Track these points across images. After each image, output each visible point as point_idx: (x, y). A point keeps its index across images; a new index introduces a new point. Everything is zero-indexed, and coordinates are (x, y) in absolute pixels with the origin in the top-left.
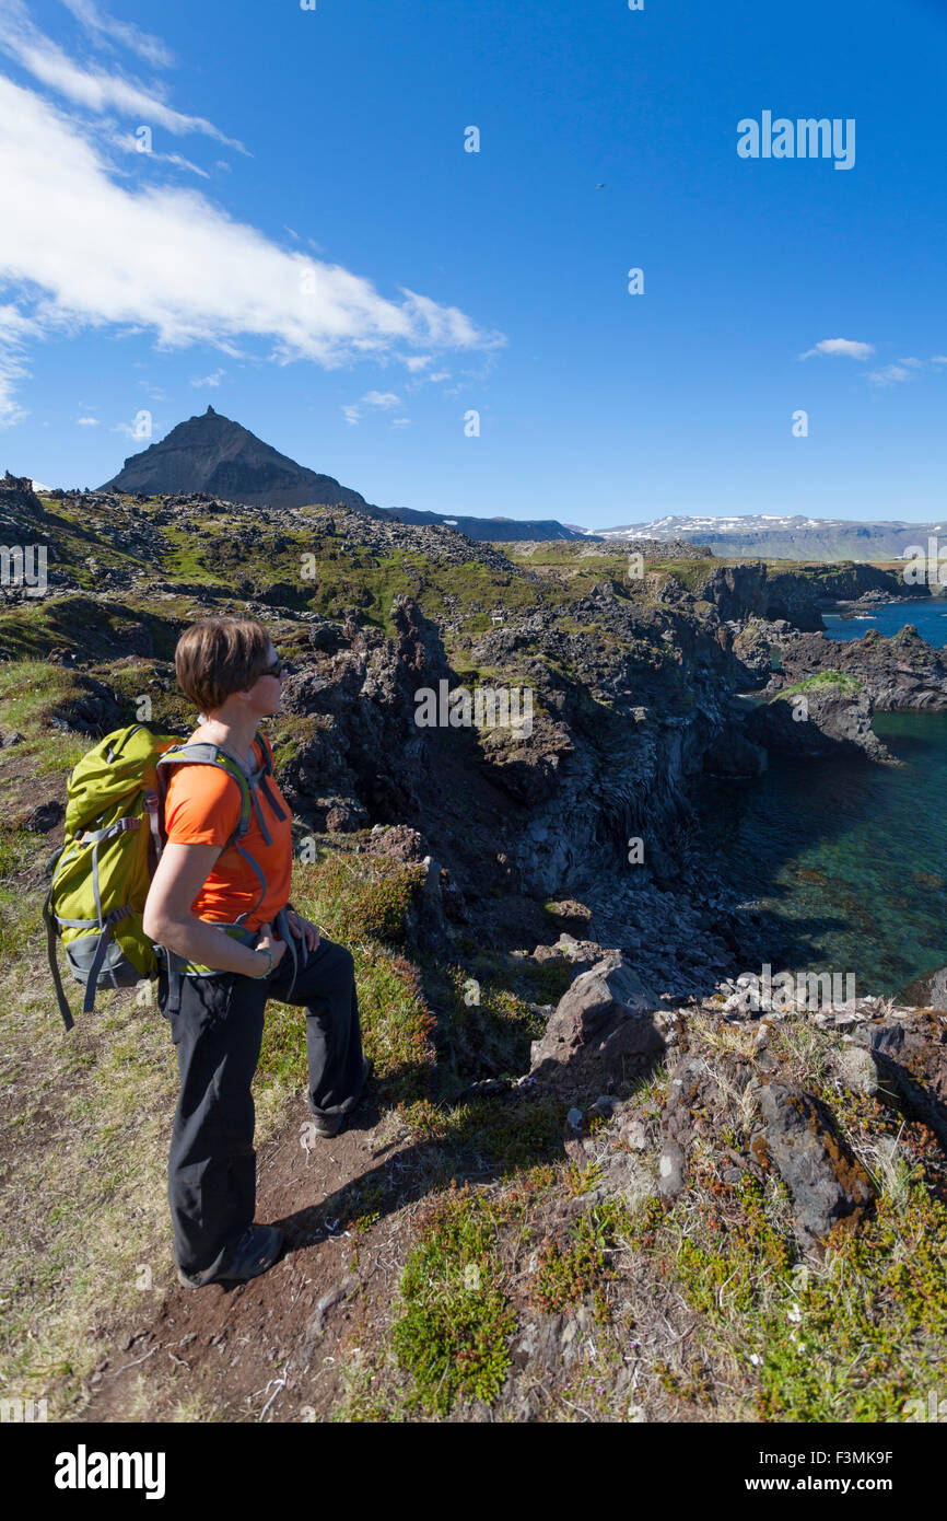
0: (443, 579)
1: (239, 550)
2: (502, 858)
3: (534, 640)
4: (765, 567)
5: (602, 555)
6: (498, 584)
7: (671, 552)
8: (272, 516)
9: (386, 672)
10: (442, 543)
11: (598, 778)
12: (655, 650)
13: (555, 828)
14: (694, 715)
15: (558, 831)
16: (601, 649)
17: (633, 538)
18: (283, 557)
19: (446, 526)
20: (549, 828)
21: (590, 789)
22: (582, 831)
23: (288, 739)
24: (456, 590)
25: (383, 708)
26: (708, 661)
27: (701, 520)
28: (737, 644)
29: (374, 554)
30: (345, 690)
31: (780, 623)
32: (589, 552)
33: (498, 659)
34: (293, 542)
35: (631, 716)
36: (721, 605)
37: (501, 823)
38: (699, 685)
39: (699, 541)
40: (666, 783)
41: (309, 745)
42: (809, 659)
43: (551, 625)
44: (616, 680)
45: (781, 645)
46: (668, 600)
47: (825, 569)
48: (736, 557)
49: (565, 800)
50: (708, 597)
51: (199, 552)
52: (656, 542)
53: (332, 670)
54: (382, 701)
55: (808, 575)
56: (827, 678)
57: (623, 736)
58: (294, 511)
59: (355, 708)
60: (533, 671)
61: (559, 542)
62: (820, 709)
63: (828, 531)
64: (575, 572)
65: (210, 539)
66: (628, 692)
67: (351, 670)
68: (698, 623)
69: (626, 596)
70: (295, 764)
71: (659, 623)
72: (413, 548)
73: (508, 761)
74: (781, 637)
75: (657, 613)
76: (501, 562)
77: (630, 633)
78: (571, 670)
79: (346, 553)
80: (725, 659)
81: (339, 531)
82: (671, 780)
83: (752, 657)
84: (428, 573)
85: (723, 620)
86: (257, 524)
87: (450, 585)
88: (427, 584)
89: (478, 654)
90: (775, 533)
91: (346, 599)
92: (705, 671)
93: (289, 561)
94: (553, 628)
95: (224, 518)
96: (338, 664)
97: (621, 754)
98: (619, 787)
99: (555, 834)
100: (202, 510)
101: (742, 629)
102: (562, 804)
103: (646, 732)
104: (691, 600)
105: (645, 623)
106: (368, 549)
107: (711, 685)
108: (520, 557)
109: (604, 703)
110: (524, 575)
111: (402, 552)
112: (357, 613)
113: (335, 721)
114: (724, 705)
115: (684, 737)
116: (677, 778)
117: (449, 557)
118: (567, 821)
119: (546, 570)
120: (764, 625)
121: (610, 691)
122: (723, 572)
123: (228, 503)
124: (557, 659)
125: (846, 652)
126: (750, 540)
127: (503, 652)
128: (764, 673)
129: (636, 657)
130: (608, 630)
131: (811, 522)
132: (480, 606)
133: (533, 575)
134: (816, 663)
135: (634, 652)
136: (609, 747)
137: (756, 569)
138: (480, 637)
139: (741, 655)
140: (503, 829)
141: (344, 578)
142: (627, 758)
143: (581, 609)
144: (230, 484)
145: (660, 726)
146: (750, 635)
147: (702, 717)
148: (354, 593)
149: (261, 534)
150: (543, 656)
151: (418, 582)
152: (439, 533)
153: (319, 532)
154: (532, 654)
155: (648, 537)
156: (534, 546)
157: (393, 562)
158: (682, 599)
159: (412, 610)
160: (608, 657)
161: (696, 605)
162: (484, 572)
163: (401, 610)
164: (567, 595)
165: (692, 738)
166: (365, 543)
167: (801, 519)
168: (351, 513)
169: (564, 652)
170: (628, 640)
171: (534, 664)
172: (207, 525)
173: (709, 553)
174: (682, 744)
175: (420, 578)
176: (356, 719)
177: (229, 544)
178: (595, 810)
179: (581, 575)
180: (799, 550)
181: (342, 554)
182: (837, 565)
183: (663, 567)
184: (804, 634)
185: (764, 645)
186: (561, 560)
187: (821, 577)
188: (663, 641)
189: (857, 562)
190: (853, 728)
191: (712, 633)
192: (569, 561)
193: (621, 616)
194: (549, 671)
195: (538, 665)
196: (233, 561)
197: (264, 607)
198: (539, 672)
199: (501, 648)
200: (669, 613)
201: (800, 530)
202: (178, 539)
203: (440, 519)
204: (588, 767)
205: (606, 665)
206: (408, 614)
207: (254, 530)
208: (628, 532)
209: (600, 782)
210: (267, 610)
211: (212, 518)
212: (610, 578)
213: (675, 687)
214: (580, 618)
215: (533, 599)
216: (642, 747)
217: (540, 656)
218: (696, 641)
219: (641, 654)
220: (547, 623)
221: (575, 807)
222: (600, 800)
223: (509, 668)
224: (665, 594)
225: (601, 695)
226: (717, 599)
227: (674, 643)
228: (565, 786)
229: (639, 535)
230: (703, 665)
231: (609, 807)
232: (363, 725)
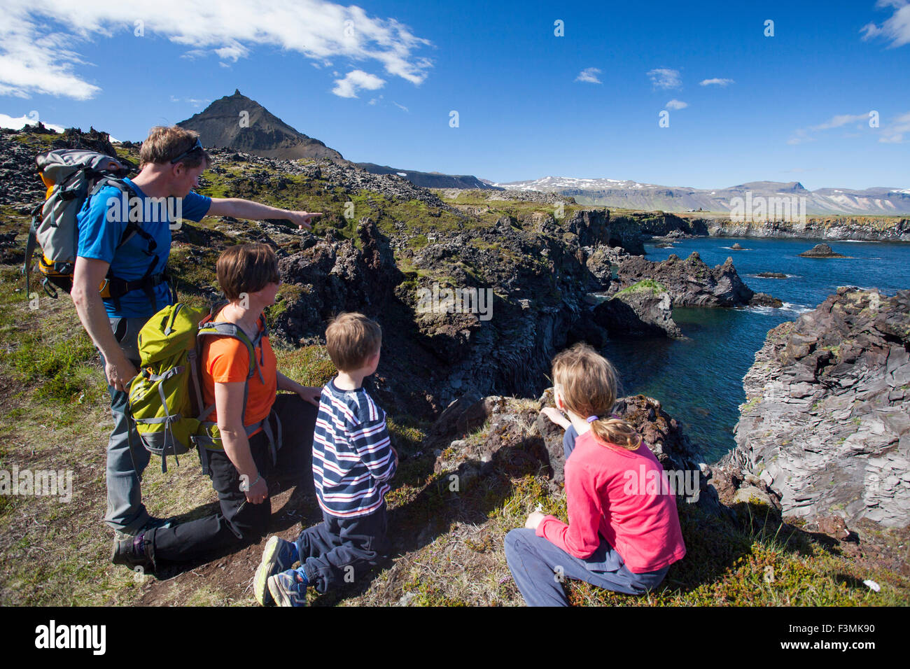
0: (395, 210)
1: (253, 187)
2: (429, 398)
3: (455, 253)
4: (609, 212)
5: (503, 200)
6: (432, 215)
7: (549, 199)
8: (278, 164)
9: (350, 259)
10: (395, 187)
11: (497, 347)
12: (536, 262)
13: (468, 379)
14: (561, 306)
15: (469, 381)
16: (501, 260)
17: (524, 189)
18: (284, 192)
19: (398, 175)
20: (463, 379)
21: (491, 354)
22: (485, 382)
23: (281, 298)
24: (403, 219)
25: (348, 283)
26: (571, 271)
27: (569, 180)
28: (590, 262)
29: (348, 192)
30: (321, 268)
31: (618, 249)
32: (495, 198)
33: (431, 264)
34: (292, 183)
35: (519, 305)
36: (581, 235)
37: (431, 375)
38: (565, 287)
39: (568, 194)
40: (542, 351)
41: (295, 303)
42: (635, 273)
43: (467, 244)
44: (510, 281)
45: (618, 263)
46: (546, 231)
47: (646, 216)
48: (591, 205)
49: (474, 360)
50: (572, 230)
51: (226, 187)
52: (539, 193)
53: (312, 255)
54: (347, 278)
55: (636, 219)
56: (645, 284)
57: (514, 319)
58: (293, 162)
59: (328, 280)
60: (454, 273)
61: (475, 190)
62: (641, 304)
63: (648, 191)
64: (486, 210)
65: (233, 179)
66: (518, 289)
67: (325, 255)
68: (565, 245)
69: (519, 227)
70: (286, 315)
71: (540, 244)
72: (374, 190)
73: (436, 334)
74: (619, 258)
75: (538, 237)
76: (435, 201)
77: (520, 250)
78: (480, 273)
79: (328, 191)
80: (582, 270)
81: (324, 176)
82: (545, 349)
83: (599, 270)
84: (385, 206)
85: (582, 245)
86: (266, 169)
87: (399, 215)
88: (384, 214)
89: (417, 261)
90: (616, 191)
91: (327, 223)
92: (569, 277)
93: (288, 195)
94: (468, 245)
95: (244, 165)
96: (317, 251)
97: (513, 331)
98: (511, 353)
99: (467, 383)
100: (229, 159)
101: (594, 252)
102: (472, 363)
103: (530, 316)
104: (561, 231)
105: (530, 243)
106: (343, 189)
107: (573, 287)
108: (448, 199)
109: (502, 296)
110: (450, 210)
111: (367, 192)
112: (335, 232)
113: (313, 288)
114: (581, 300)
115: (554, 319)
116: (550, 348)
117: (400, 196)
118: (475, 375)
119: (465, 208)
120: (608, 249)
121: (506, 288)
122: (582, 214)
123: (247, 155)
124: (471, 266)
125: (657, 268)
126: (600, 195)
127: (434, 260)
128: (607, 281)
129: (524, 266)
130: (505, 247)
131: (638, 185)
132: (420, 230)
133: (457, 211)
134: (639, 275)
135: (522, 262)
136: (504, 326)
137: (603, 213)
138: (419, 250)
139: (593, 269)
140: (432, 379)
141: (326, 208)
142: (516, 334)
143: (488, 233)
144: (249, 143)
145: (539, 312)
146: (598, 256)
147: (566, 308)
148: (333, 219)
149: (269, 176)
150: (461, 264)
151: (377, 212)
152: (393, 180)
153: (310, 176)
154: (454, 262)
155: (534, 189)
156: (458, 192)
157: (360, 199)
158: (556, 230)
159: (371, 228)
160: (505, 266)
161: (564, 235)
162: (423, 207)
163: (364, 227)
164: (480, 225)
165: (559, 322)
166: (341, 185)
167: (631, 183)
168: (332, 164)
169: (476, 261)
170: (519, 254)
171: (455, 268)
172: (232, 169)
173: (573, 202)
174: (553, 326)
175: (379, 210)
176: (328, 289)
177: (247, 183)
178: (494, 368)
179: (489, 212)
180: (631, 203)
181: (325, 192)
182: (653, 213)
183: (544, 209)
184: (632, 257)
185: (607, 262)
186: (476, 202)
187: (643, 220)
188: (542, 256)
189: (665, 212)
190: (661, 317)
191: (574, 252)
192: (482, 203)
193: (514, 238)
194: (465, 273)
195: (458, 269)
196: (250, 194)
197: (269, 225)
198: (458, 274)
199: (433, 257)
200: (546, 238)
201: (631, 190)
202: (211, 178)
203: (395, 171)
204: (490, 339)
205: (503, 271)
206: (369, 230)
207: (265, 174)
208: (521, 186)
209: (498, 350)
210: (272, 227)
211: (235, 164)
212: (508, 215)
213: (549, 287)
214: (487, 238)
215: (456, 226)
216: (527, 326)
217: (459, 263)
218: (564, 257)
219: (526, 264)
220: (464, 242)
221: (481, 366)
222: (498, 361)
223: (438, 271)
224: (544, 227)
225: (500, 291)
226: (578, 232)
227: (549, 258)
228: (475, 352)
229: (529, 188)
230: (567, 273)
231: (504, 366)
232: (333, 293)
